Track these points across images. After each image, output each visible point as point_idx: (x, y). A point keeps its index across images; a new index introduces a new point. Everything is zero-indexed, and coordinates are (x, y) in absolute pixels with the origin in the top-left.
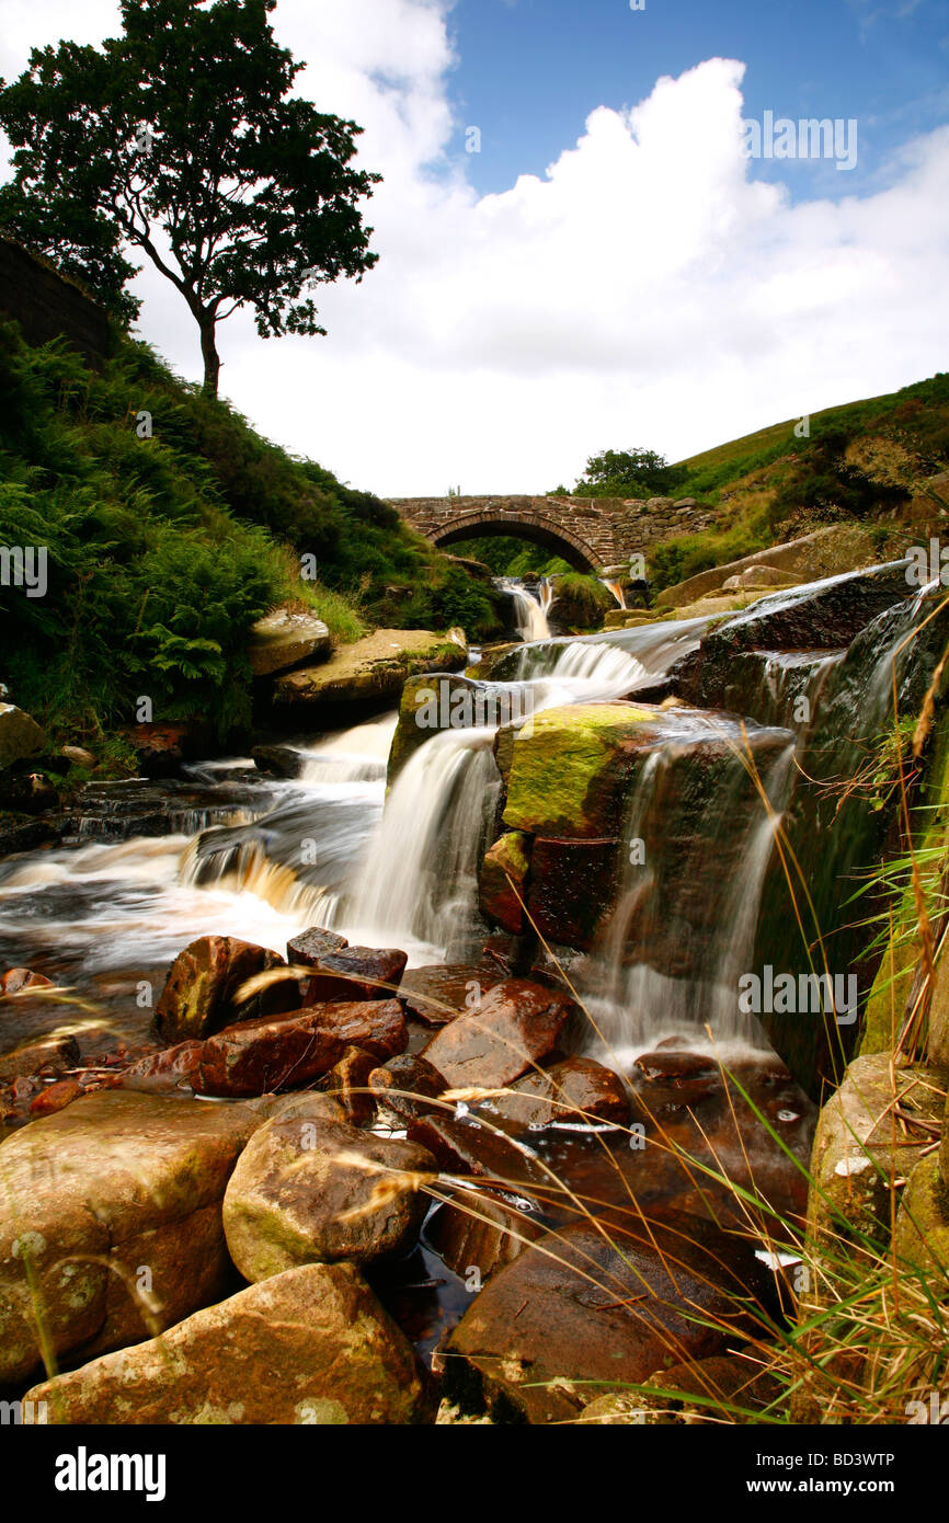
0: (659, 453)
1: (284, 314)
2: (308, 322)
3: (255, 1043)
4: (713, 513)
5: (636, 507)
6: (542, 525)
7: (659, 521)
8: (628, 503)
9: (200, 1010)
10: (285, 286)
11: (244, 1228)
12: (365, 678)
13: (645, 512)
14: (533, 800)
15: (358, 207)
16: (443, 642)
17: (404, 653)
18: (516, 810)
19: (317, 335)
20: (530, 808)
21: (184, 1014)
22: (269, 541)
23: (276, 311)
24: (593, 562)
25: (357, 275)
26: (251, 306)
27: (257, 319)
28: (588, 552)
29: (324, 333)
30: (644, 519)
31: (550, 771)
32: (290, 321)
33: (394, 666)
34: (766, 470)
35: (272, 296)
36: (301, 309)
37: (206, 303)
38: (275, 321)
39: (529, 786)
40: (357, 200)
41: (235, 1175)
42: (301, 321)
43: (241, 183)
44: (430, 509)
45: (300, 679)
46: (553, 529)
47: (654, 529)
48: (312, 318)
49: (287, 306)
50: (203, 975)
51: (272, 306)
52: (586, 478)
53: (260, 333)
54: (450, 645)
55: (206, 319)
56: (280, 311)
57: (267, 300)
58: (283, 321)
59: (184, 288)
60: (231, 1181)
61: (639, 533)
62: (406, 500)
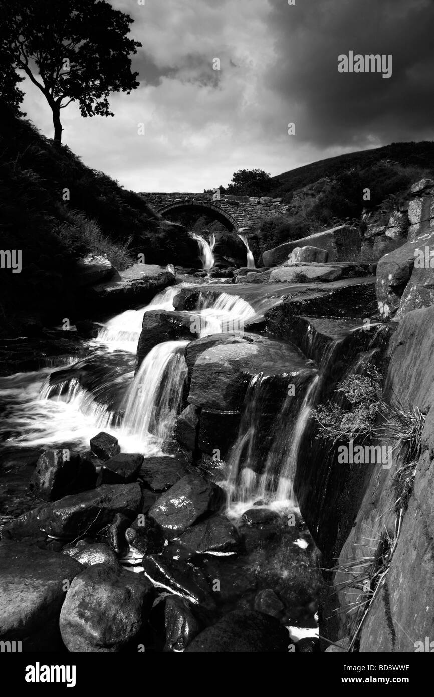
0: (266, 172)
1: (94, 105)
2: (105, 110)
3: (75, 514)
4: (289, 205)
5: (255, 201)
6: (212, 207)
7: (265, 208)
8: (251, 199)
9: (50, 484)
10: (94, 92)
11: (69, 630)
12: (128, 289)
13: (259, 203)
14: (201, 392)
15: (129, 57)
16: (164, 271)
17: (147, 277)
18: (194, 397)
19: (110, 116)
20: (200, 396)
21: (43, 485)
22: (84, 218)
23: (89, 104)
24: (234, 225)
25: (128, 90)
26: (77, 101)
27: (80, 108)
28: (232, 220)
29: (113, 115)
30: (258, 206)
31: (209, 380)
32: (96, 108)
33: (141, 283)
34: (314, 184)
35: (87, 97)
36: (102, 104)
37: (55, 99)
38: (89, 108)
39: (200, 386)
40: (129, 54)
41: (65, 603)
42: (102, 109)
43: (73, 42)
44: (161, 198)
45: (98, 289)
46: (217, 209)
47: (263, 211)
48: (107, 108)
49: (95, 102)
50: (51, 469)
51: (88, 102)
52: (233, 183)
53: (82, 115)
54: (167, 273)
55: (56, 107)
56: (92, 104)
57: (85, 99)
58: (93, 109)
59: (45, 91)
60: (63, 606)
61: (256, 213)
62: (149, 193)
